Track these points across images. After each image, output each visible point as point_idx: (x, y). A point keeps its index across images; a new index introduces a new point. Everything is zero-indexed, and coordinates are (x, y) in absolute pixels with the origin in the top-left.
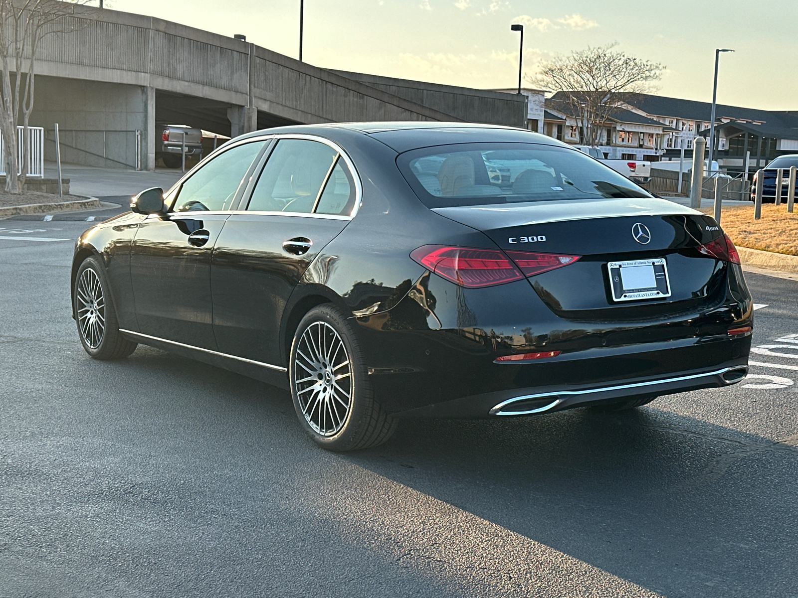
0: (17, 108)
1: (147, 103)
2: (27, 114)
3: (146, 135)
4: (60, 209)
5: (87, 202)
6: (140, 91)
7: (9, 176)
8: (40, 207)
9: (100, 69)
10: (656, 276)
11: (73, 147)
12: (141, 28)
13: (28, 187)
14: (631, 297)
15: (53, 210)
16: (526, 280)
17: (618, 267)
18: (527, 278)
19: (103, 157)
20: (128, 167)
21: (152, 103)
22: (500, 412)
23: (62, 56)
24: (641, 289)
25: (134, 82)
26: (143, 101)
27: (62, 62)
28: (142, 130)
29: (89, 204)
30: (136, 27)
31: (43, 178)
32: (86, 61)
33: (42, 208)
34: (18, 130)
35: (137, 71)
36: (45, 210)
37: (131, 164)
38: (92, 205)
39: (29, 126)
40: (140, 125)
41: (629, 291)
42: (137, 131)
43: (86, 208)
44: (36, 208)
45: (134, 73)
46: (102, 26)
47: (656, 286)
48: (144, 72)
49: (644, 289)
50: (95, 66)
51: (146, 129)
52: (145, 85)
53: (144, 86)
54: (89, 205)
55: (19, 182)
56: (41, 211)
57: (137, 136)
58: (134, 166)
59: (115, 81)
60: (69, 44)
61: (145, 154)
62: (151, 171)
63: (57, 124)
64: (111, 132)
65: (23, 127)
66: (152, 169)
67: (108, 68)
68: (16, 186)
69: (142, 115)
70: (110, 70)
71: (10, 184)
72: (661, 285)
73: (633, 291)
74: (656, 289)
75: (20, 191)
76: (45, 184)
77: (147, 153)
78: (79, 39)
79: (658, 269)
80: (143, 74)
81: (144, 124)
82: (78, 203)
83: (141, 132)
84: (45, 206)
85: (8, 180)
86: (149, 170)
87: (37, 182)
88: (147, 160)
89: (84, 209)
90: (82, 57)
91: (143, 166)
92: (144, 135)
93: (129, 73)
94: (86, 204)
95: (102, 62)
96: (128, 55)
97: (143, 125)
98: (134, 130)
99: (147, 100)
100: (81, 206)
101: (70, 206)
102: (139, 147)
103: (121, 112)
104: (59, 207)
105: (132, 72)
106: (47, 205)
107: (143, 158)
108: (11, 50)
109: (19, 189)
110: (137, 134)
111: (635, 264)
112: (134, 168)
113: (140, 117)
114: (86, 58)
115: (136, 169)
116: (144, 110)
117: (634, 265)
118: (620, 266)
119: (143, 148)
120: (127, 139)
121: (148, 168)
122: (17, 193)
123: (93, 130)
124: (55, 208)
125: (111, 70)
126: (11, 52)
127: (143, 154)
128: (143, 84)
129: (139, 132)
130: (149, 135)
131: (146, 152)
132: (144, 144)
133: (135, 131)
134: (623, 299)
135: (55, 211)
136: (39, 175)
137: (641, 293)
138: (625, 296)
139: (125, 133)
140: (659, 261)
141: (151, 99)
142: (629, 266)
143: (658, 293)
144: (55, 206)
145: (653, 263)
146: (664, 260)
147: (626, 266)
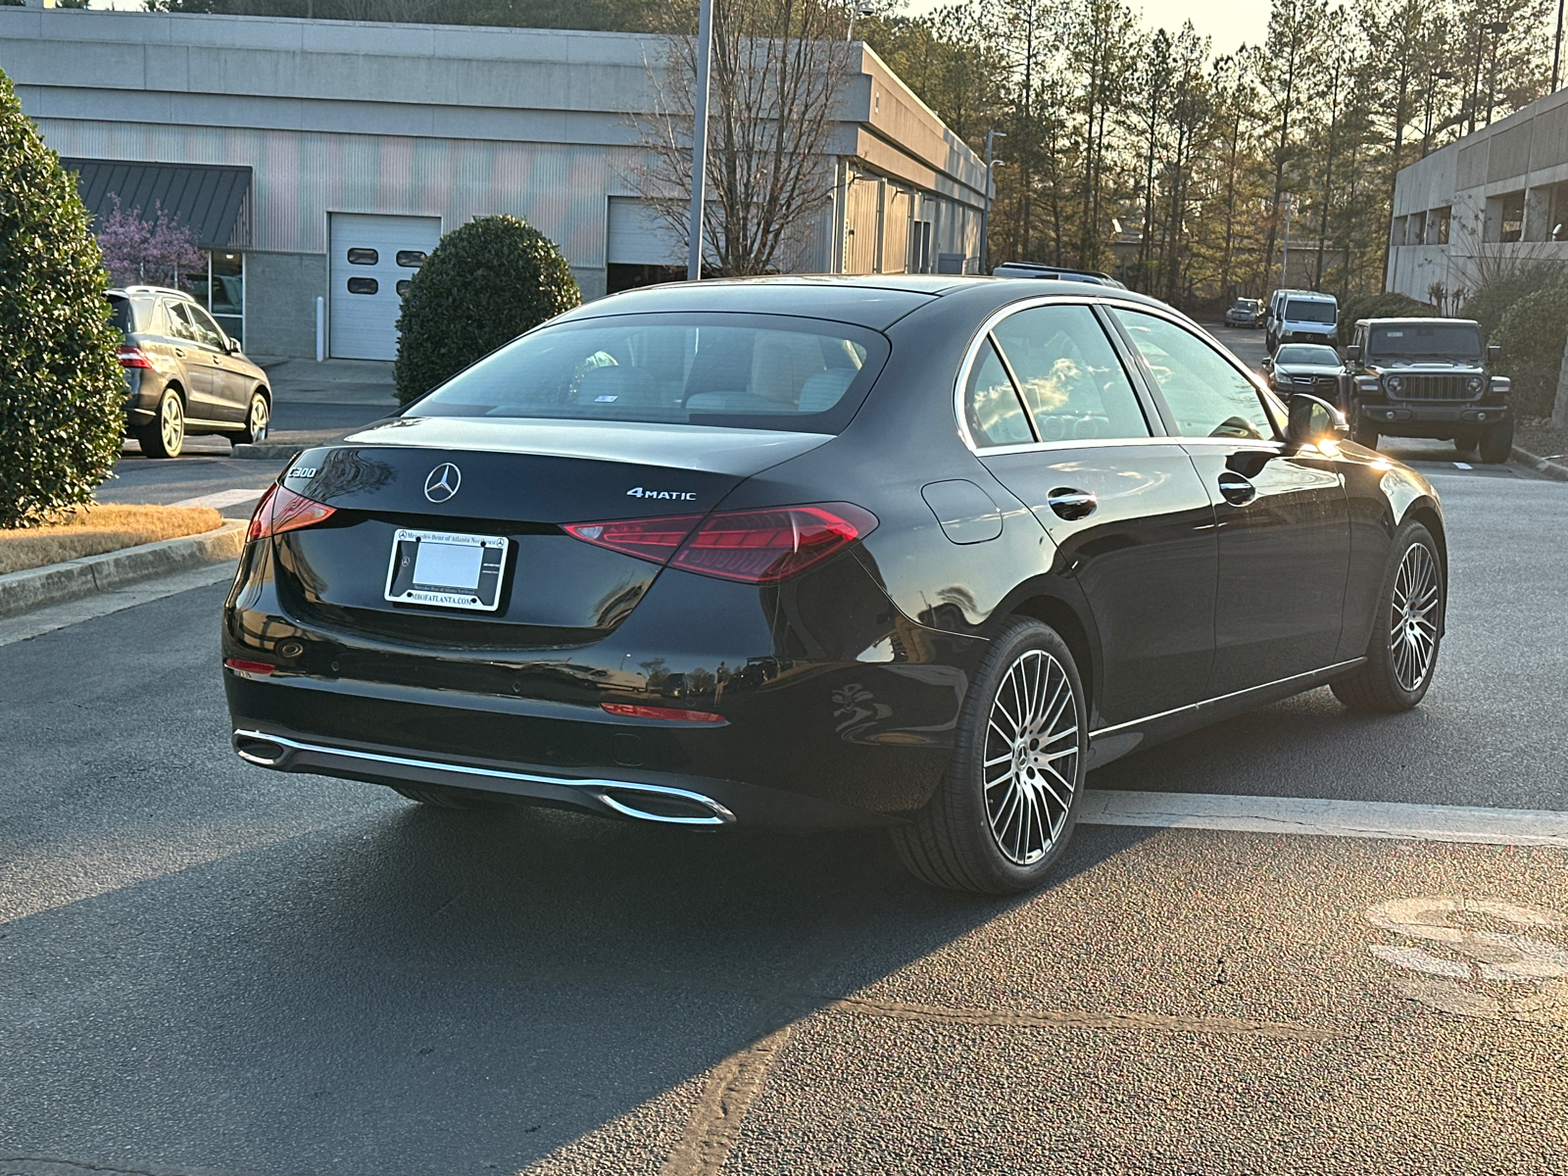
10: (483, 568)
14: (420, 597)
16: (271, 538)
17: (416, 540)
18: (273, 535)
24: (445, 588)
41: (422, 587)
47: (475, 587)
49: (450, 588)
72: (485, 587)
73: (430, 588)
74: (474, 592)
79: (491, 555)
111: (448, 539)
117: (444, 541)
118: (418, 539)
134: (404, 598)
137: (440, 595)
138: (410, 595)
140: (494, 541)
142: (436, 541)
143: (474, 601)
145: (483, 544)
146: (506, 541)
147: (431, 540)
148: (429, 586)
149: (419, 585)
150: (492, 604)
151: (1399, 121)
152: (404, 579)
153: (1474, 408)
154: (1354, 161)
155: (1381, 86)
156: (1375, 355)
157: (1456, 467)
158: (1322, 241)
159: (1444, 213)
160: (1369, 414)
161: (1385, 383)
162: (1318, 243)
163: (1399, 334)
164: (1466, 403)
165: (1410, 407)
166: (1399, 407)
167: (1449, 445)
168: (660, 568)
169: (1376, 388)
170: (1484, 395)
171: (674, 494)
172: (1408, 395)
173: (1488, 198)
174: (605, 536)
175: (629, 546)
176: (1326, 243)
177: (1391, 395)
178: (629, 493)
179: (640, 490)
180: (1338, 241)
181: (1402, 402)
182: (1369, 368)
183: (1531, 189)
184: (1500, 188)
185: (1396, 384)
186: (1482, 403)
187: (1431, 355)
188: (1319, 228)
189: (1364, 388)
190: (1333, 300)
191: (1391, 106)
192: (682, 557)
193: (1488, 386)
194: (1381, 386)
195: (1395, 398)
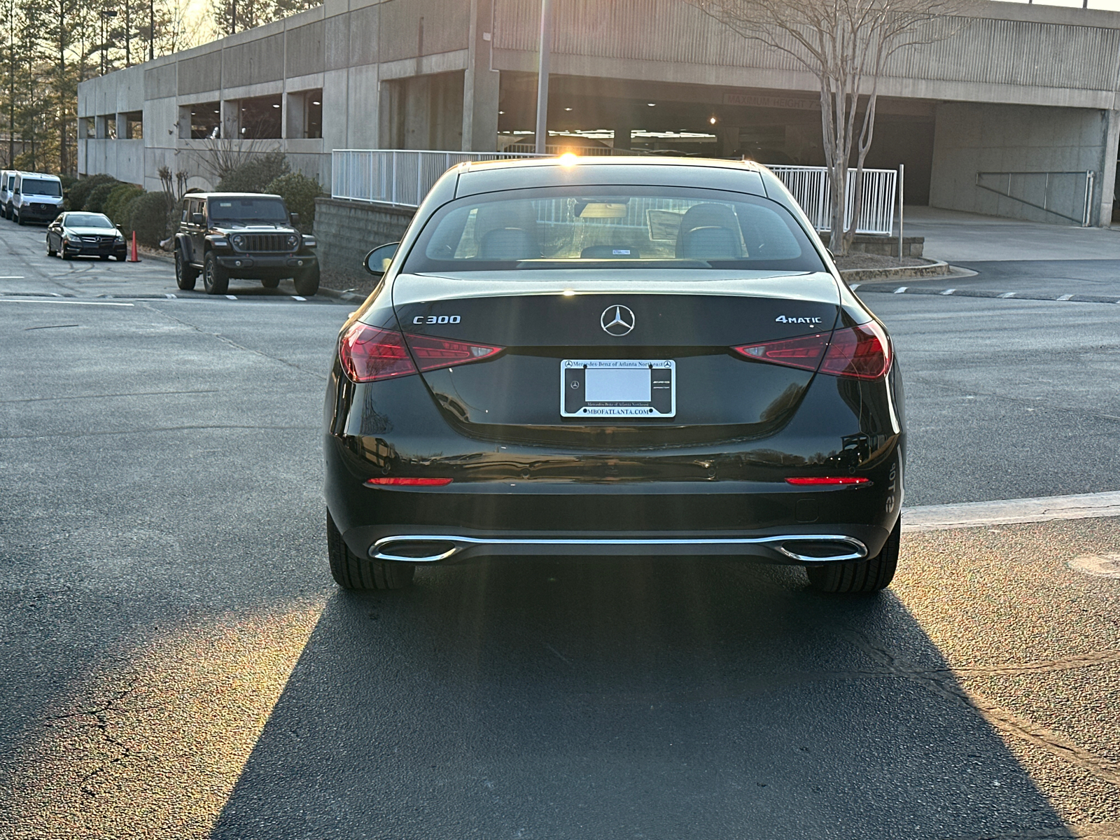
0: (849, 146)
1: (1107, 132)
2: (863, 153)
3: (1102, 176)
4: (885, 277)
5: (926, 269)
6: (1099, 117)
7: (834, 233)
8: (857, 273)
9: (1040, 88)
10: (653, 385)
11: (1006, 196)
12: (1108, 29)
13: (866, 247)
14: (595, 412)
15: (875, 277)
16: (418, 376)
17: (582, 368)
18: (420, 374)
19: (1043, 209)
20: (1074, 222)
21: (1115, 132)
22: (380, 554)
23: (987, 74)
24: (619, 403)
25: (1089, 105)
26: (1101, 129)
27: (986, 82)
28: (1096, 170)
29: (928, 270)
30: (1100, 28)
31: (891, 236)
32: (1020, 79)
33: (860, 275)
34: (863, 174)
35: (1095, 90)
36: (864, 278)
37: (1078, 218)
38: (932, 272)
39: (864, 168)
40: (1096, 166)
41: (596, 404)
42: (1090, 173)
43: (922, 275)
44: (852, 275)
45: (1091, 91)
46: (1048, 32)
47: (650, 400)
48: (1106, 90)
49: (625, 403)
50: (1034, 85)
51: (1102, 169)
52: (1107, 108)
53: (1105, 110)
54: (929, 272)
55: (845, 241)
56: (858, 278)
57: (1089, 178)
58: (1080, 220)
59: (1061, 104)
60: (998, 58)
61: (1097, 205)
62: (1104, 227)
63: (903, 166)
64: (1055, 175)
65: (856, 169)
66: (1106, 225)
67: (1053, 87)
68: (840, 246)
69: (1099, 149)
70: (1055, 89)
71: (834, 243)
72: (660, 399)
73: (603, 404)
74: (649, 404)
75: (846, 253)
76: (889, 244)
77: (1101, 202)
78: (1013, 50)
79: (656, 374)
80: (1104, 92)
81: (1100, 162)
82: (912, 269)
83: (1095, 173)
84: (864, 272)
85: (832, 238)
86: (1101, 226)
87: (880, 242)
88: (1099, 213)
89: (920, 277)
90: (1015, 73)
91: (1094, 220)
92: (1099, 178)
93: (1084, 92)
94: (924, 271)
95: (1045, 79)
96: (1084, 68)
97: (1098, 163)
98: (1085, 171)
99: (1107, 127)
100: (916, 273)
101: (900, 273)
102: (1091, 194)
103: (1073, 146)
104: (883, 273)
105: (1089, 91)
106: (868, 271)
107: (1094, 209)
108: (917, 70)
109: (844, 250)
110: (1088, 175)
111: (615, 365)
112: (1080, 223)
113: (1095, 154)
114: (1021, 75)
115: (1083, 225)
116: (1102, 142)
117: (610, 366)
118: (585, 366)
119: (1096, 195)
120: (1076, 184)
121: (1100, 224)
122: (841, 254)
123: (1036, 171)
124: (878, 275)
125: (1057, 90)
126: (917, 73)
127: (1095, 203)
128: (1102, 107)
129: (1092, 173)
130: (1105, 177)
131: (1099, 201)
132: (1097, 190)
133: (1086, 173)
134: (580, 414)
135: (877, 280)
136: (884, 232)
137: (616, 409)
138: (585, 411)
139: (1074, 174)
140: (659, 364)
141: (1113, 127)
142: (602, 367)
143: (651, 411)
144: (878, 273)
145: (651, 366)
146: (672, 362)
147: (598, 367)
148: (604, 403)
149: (592, 403)
150: (669, 411)
151: (62, 45)
152: (577, 398)
153: (295, 257)
154: (31, 73)
155: (44, 16)
156: (214, 220)
157: (295, 300)
158: (12, 134)
159: (137, 116)
160: (223, 263)
161: (231, 240)
162: (9, 136)
163: (229, 205)
164: (288, 254)
165: (252, 257)
166: (244, 257)
167: (257, 284)
168: (812, 374)
169: (225, 244)
170: (300, 248)
171: (808, 319)
172: (248, 249)
173: (180, 106)
174: (767, 353)
175: (783, 359)
176: (16, 135)
177: (236, 248)
178: (777, 320)
179: (783, 317)
180: (25, 135)
181: (246, 254)
182: (212, 229)
183: (226, 101)
184: (192, 99)
185: (239, 240)
186: (299, 253)
187: (254, 220)
188: (9, 124)
189: (217, 244)
190: (58, 179)
191: (56, 33)
192: (826, 365)
193: (302, 242)
194: (229, 242)
195: (239, 251)
